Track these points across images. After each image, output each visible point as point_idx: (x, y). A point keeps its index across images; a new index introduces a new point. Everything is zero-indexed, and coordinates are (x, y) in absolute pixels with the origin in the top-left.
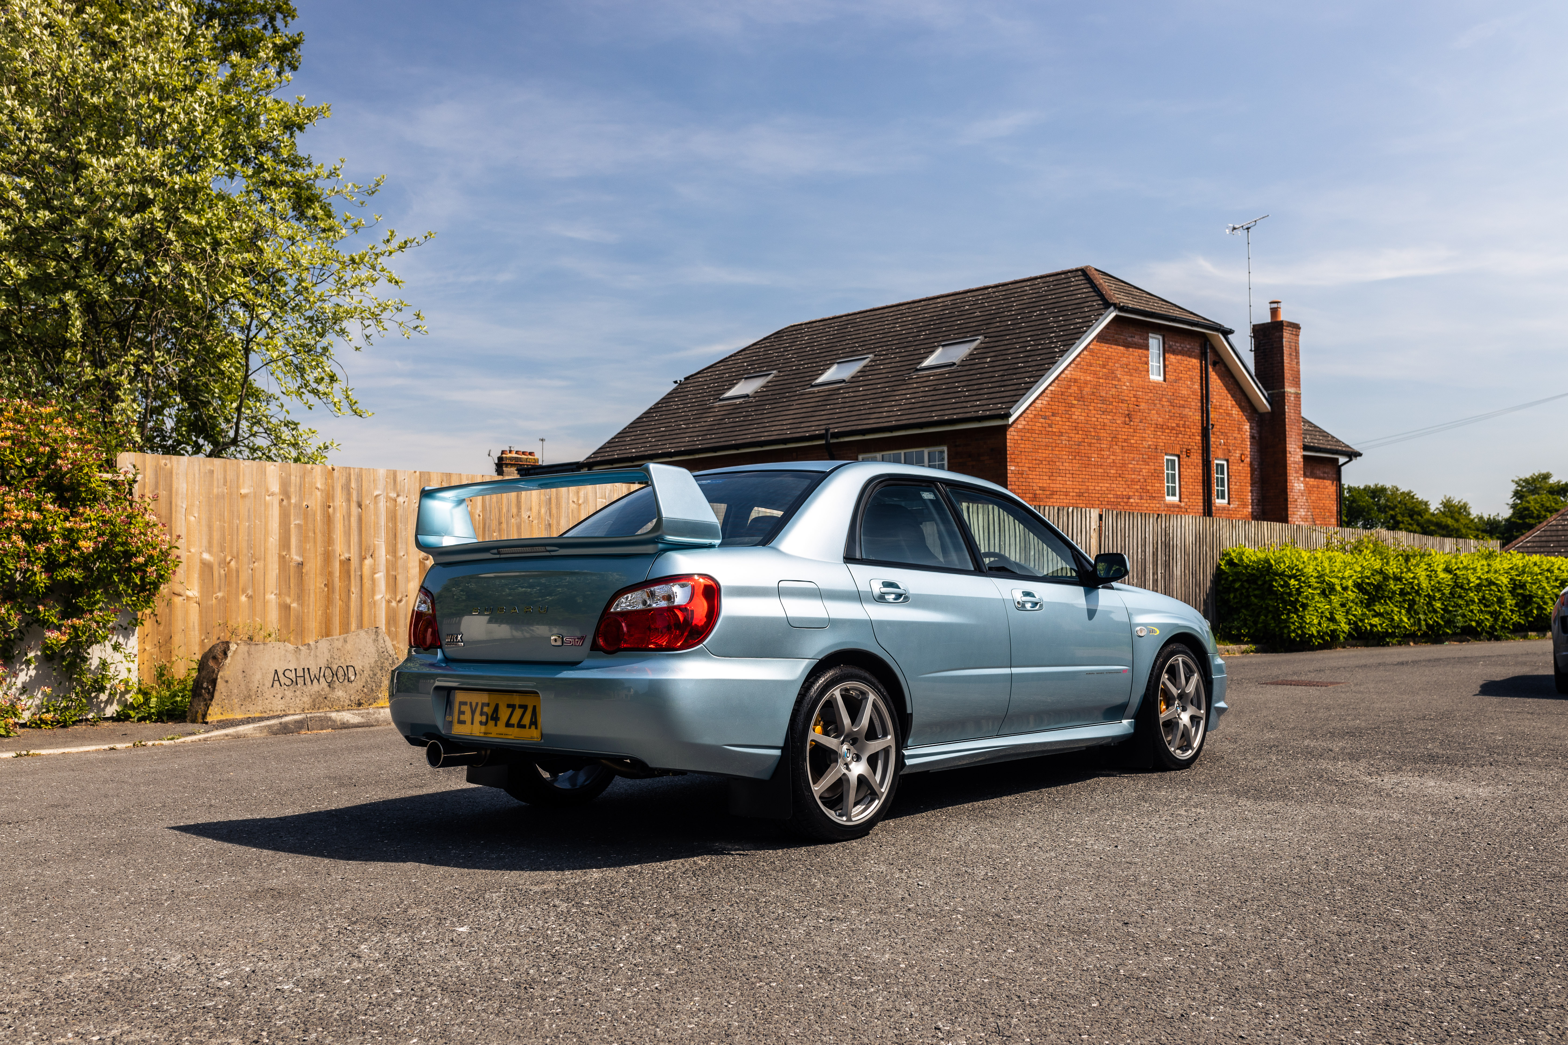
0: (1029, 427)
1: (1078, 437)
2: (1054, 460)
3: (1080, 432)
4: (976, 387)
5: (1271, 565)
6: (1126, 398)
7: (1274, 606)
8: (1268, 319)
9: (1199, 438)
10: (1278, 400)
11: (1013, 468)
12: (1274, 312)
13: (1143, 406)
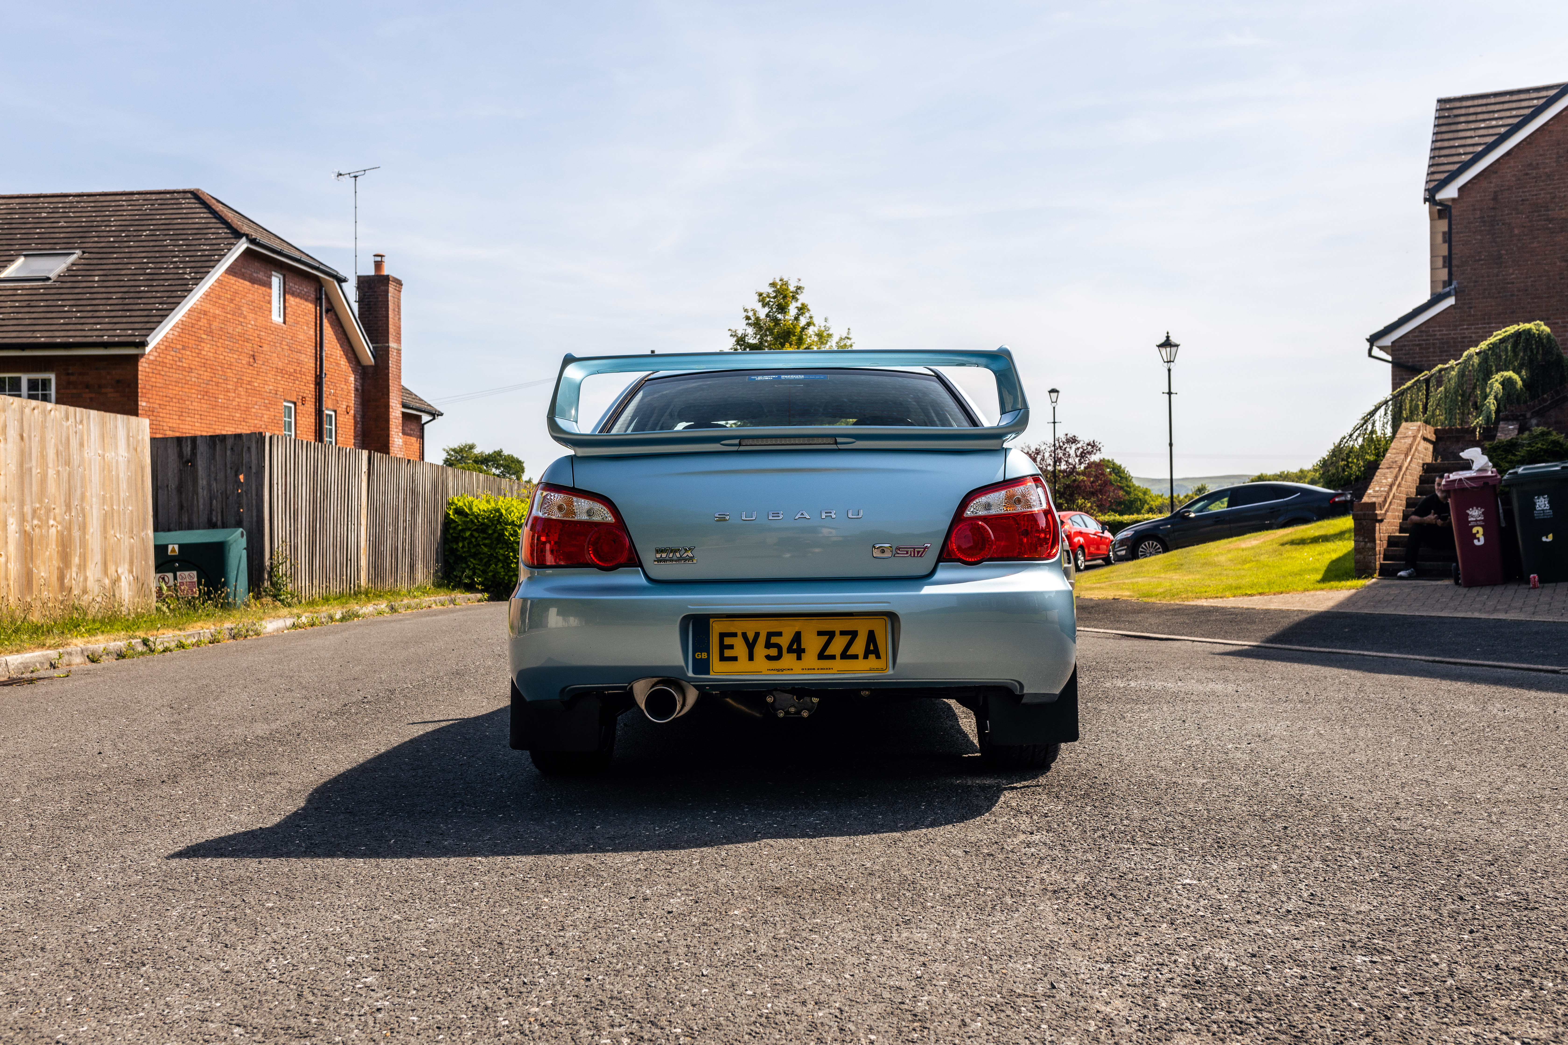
0: (160, 359)
1: (206, 375)
2: (184, 398)
3: (209, 370)
6: (251, 338)
8: (371, 272)
9: (313, 386)
10: (382, 354)
11: (144, 404)
12: (378, 265)
13: (266, 348)
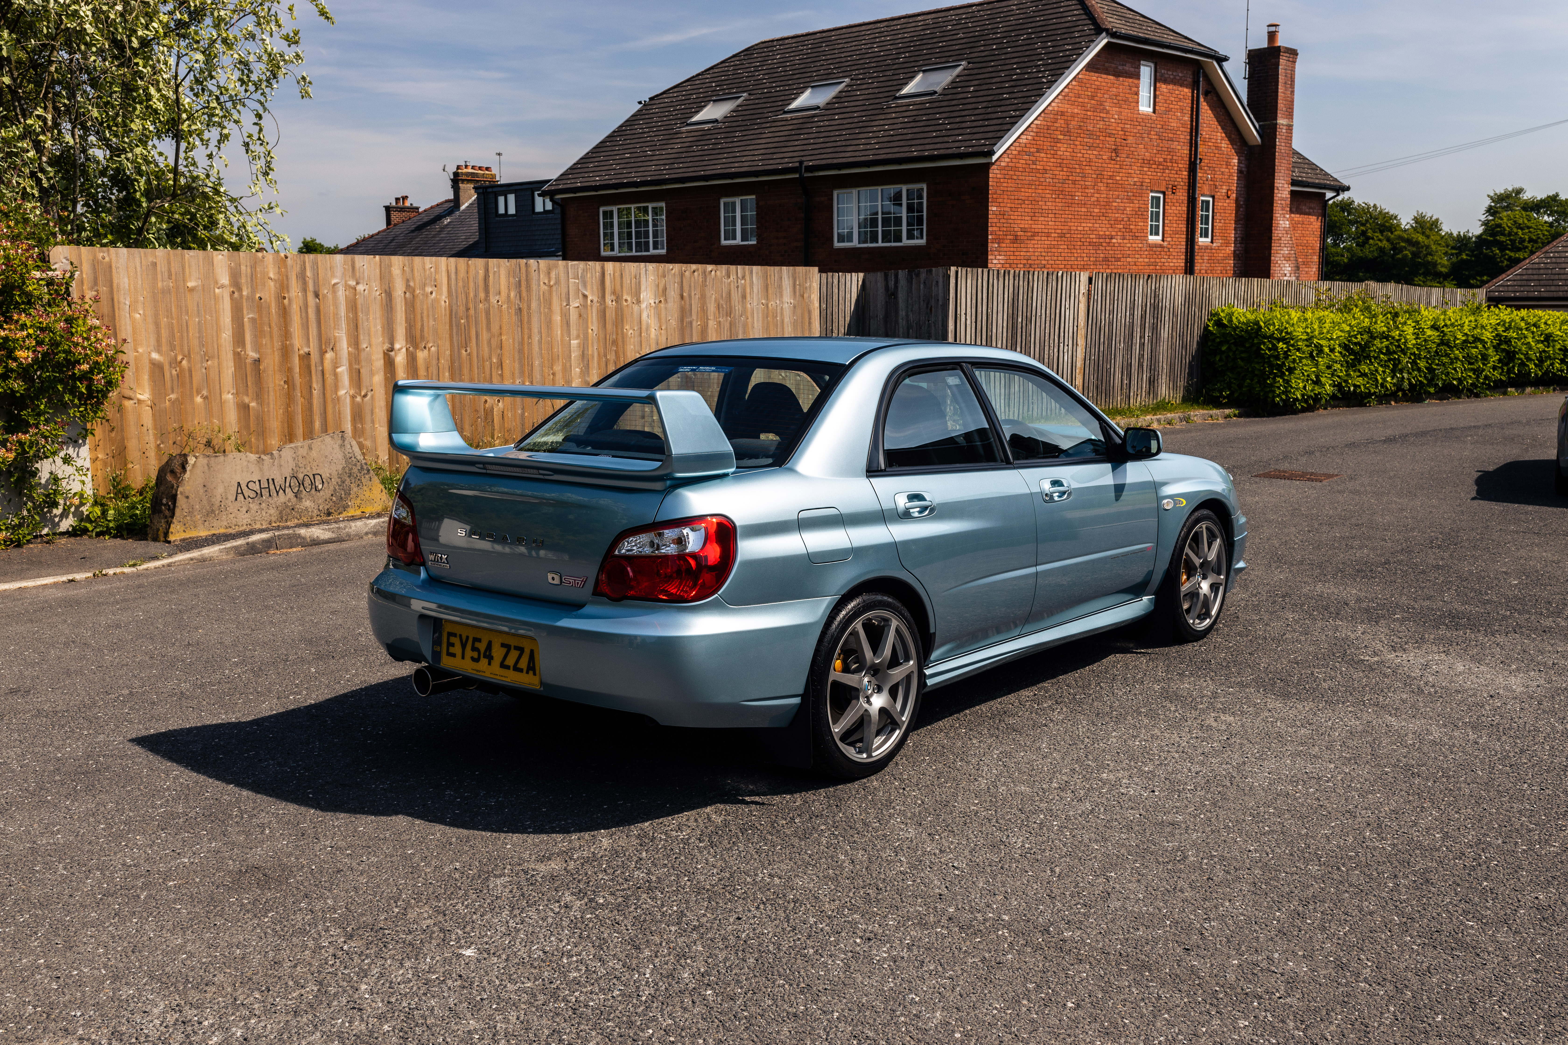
0: (1013, 165)
1: (1062, 175)
2: (1037, 199)
3: (1065, 169)
4: (958, 120)
5: (1260, 327)
6: (1114, 132)
7: (1260, 370)
8: (1264, 44)
9: (1186, 173)
10: (1269, 131)
11: (994, 209)
12: (1272, 36)
13: (1131, 140)
